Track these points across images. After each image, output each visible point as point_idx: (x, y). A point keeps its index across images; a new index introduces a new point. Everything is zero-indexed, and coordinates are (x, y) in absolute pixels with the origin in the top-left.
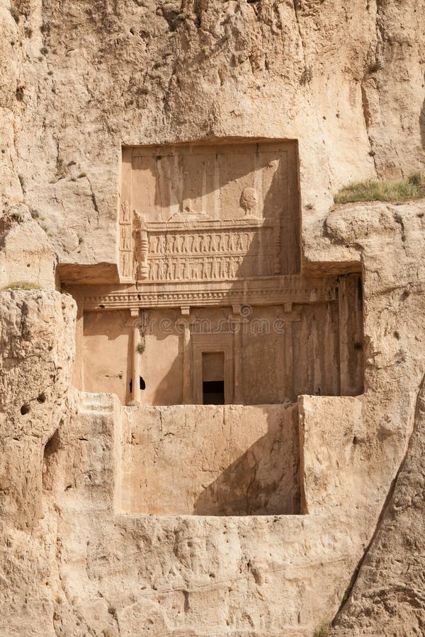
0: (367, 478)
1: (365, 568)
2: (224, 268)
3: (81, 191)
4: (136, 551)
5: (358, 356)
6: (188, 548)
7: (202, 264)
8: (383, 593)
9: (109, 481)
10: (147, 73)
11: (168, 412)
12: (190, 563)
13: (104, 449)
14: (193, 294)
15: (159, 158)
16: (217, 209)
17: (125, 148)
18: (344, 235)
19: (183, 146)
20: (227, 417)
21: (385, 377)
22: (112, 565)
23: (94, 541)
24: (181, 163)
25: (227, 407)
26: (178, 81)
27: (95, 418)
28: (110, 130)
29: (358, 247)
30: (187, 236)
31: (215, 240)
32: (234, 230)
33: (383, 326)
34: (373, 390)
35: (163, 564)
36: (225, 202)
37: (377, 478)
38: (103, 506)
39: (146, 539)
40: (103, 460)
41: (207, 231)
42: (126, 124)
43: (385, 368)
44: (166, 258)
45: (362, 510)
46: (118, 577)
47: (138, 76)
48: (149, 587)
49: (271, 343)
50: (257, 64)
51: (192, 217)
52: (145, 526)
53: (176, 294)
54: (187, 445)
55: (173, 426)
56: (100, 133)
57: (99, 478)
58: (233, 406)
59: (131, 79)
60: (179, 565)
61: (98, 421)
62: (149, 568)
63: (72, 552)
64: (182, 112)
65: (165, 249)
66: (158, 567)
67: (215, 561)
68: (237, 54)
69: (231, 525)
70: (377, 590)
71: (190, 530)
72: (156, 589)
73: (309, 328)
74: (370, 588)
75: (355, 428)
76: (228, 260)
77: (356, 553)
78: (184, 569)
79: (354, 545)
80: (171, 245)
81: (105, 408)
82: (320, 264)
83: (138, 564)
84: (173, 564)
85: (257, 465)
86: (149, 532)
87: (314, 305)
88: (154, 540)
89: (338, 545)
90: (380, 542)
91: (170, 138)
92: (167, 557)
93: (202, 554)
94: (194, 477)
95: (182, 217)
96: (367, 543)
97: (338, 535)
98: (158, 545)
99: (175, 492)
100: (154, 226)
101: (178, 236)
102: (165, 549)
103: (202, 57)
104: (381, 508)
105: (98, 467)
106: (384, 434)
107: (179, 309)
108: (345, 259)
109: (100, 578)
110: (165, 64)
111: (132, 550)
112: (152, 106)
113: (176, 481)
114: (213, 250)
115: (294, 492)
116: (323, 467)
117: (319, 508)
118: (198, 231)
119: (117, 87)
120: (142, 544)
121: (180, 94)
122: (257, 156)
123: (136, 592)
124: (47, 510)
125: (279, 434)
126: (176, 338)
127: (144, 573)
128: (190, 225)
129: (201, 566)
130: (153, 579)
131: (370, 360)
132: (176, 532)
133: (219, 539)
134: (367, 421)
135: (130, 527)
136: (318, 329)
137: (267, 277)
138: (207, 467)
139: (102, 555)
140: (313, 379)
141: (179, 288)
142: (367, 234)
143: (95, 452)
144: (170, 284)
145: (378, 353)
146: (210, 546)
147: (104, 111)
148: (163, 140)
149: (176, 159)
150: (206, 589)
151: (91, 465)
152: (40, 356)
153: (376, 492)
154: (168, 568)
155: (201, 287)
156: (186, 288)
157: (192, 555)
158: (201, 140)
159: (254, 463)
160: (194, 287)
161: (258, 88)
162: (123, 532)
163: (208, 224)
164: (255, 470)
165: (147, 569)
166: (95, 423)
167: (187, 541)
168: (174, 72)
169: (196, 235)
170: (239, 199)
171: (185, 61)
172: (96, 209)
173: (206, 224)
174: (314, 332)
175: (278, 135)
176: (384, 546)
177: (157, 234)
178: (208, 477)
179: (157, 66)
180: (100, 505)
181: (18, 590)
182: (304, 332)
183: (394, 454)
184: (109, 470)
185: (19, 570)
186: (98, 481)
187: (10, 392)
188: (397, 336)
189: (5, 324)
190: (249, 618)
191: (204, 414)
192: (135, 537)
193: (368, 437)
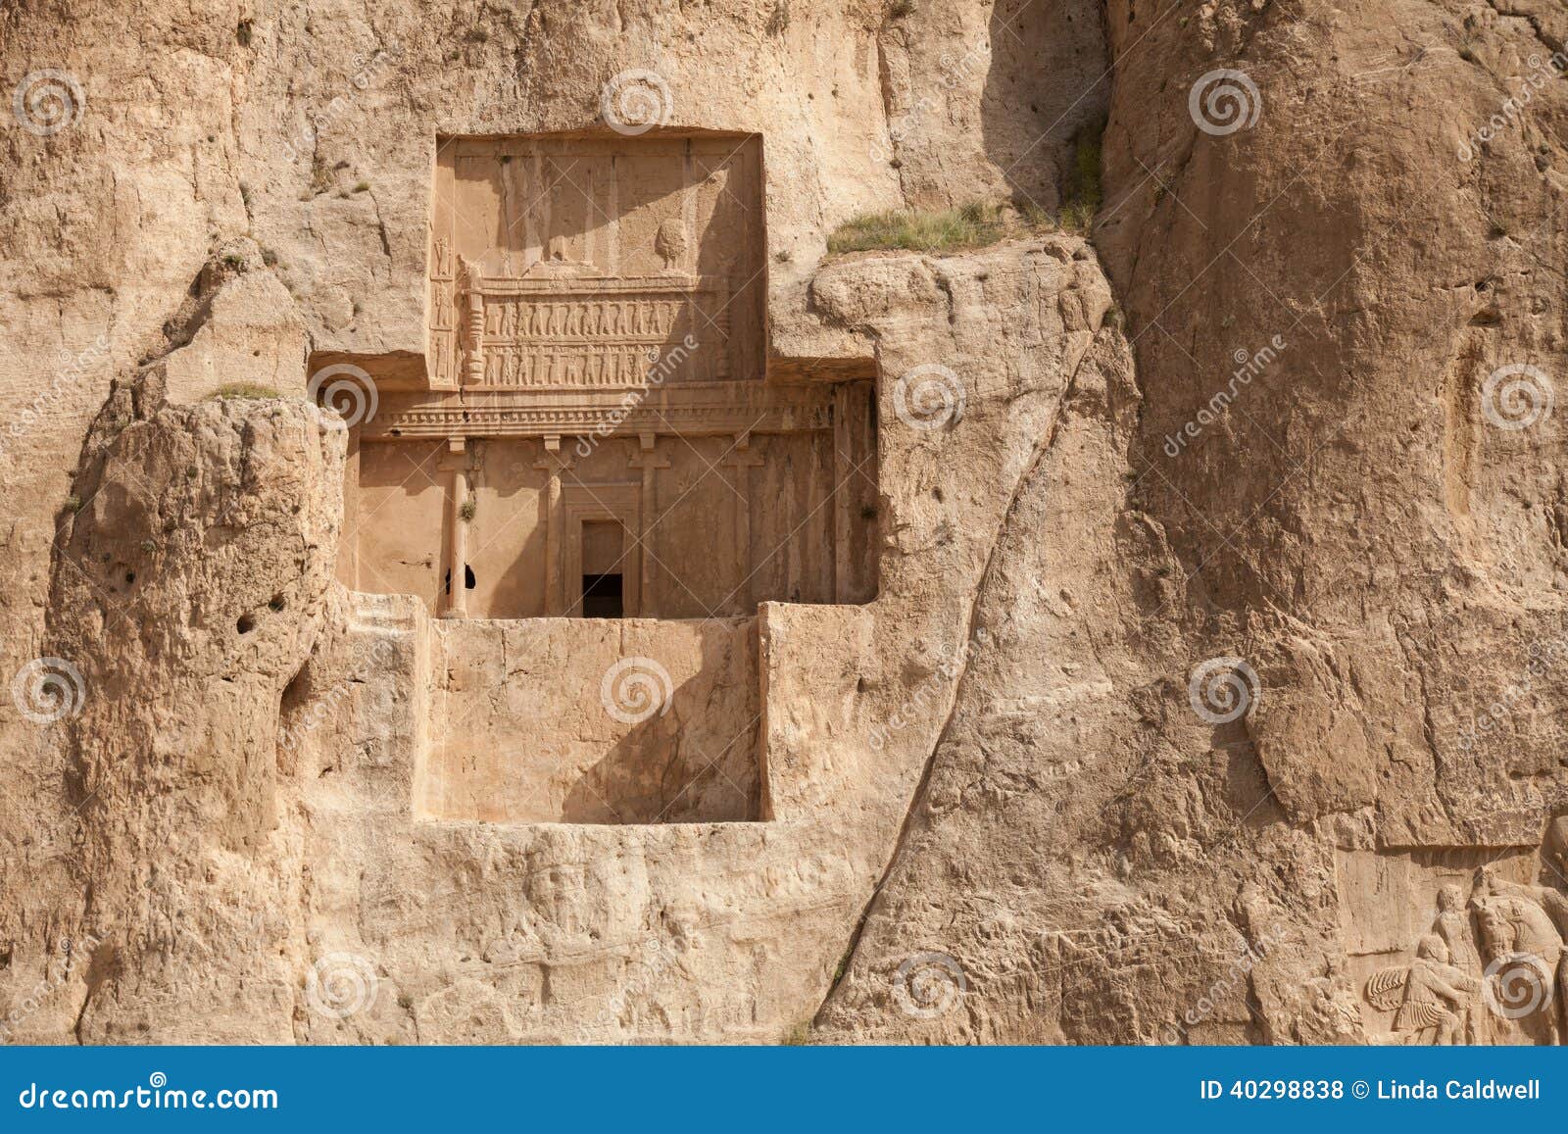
0: (882, 755)
1: (875, 919)
2: (626, 366)
3: (358, 217)
4: (453, 889)
5: (869, 530)
6: (550, 884)
7: (585, 358)
9: (403, 759)
11: (518, 632)
12: (553, 911)
13: (395, 700)
14: (566, 413)
15: (507, 159)
16: (613, 256)
17: (442, 139)
18: (845, 310)
19: (552, 140)
20: (626, 640)
21: (915, 570)
22: (407, 916)
23: (374, 869)
24: (548, 171)
25: (627, 621)
26: (543, 20)
27: (378, 639)
28: (415, 106)
29: (871, 332)
30: (556, 304)
31: (609, 312)
32: (644, 296)
33: (915, 477)
34: (895, 595)
35: (502, 914)
36: (628, 243)
37: (900, 754)
38: (392, 806)
39: (474, 868)
40: (392, 719)
41: (596, 297)
42: (445, 95)
43: (916, 553)
44: (518, 346)
45: (872, 813)
46: (418, 939)
47: (468, 7)
48: (475, 957)
49: (709, 506)
51: (567, 271)
52: (471, 843)
53: (535, 411)
54: (552, 692)
55: (525, 657)
56: (395, 111)
57: (385, 752)
58: (639, 621)
59: (455, 12)
60: (533, 916)
62: (477, 921)
63: (331, 891)
64: (550, 78)
65: (516, 328)
66: (494, 920)
67: (601, 908)
69: (633, 842)
70: (897, 959)
71: (556, 850)
72: (489, 962)
73: (780, 479)
74: (883, 955)
75: (862, 663)
76: (633, 350)
77: (860, 892)
78: (541, 924)
79: (855, 875)
80: (527, 320)
81: (398, 622)
82: (801, 363)
83: (456, 915)
84: (522, 914)
85: (681, 729)
86: (478, 855)
87: (789, 436)
88: (488, 869)
89: (827, 877)
90: (903, 872)
91: (528, 124)
92: (511, 902)
93: (577, 895)
94: (564, 752)
95: (547, 270)
96: (879, 873)
97: (828, 859)
98: (493, 877)
99: (527, 779)
100: (496, 284)
101: (539, 305)
102: (508, 886)
104: (907, 809)
105: (384, 732)
106: (913, 675)
107: (540, 439)
108: (848, 354)
109: (384, 941)
111: (445, 888)
112: (493, 63)
113: (530, 759)
114: (606, 331)
115: (749, 779)
116: (803, 733)
117: (793, 810)
118: (578, 297)
119: (428, 26)
120: (464, 879)
121: (546, 43)
122: (688, 162)
123: (452, 966)
124: (285, 812)
125: (722, 673)
126: (535, 494)
127: (467, 930)
128: (563, 285)
129: (574, 917)
130: (483, 942)
131: (890, 540)
132: (528, 855)
133: (610, 866)
134: (883, 650)
135: (442, 844)
136: (795, 481)
137: (703, 384)
138: (588, 734)
139: (389, 897)
140: (786, 572)
141: (541, 400)
142: (886, 309)
143: (378, 705)
144: (524, 392)
145: (905, 526)
146: (592, 880)
147: (403, 70)
148: (514, 127)
149: (539, 164)
150: (582, 960)
151: (370, 729)
152: (275, 524)
153: (896, 779)
154: (512, 922)
155: (583, 400)
156: (555, 400)
157: (559, 897)
158: (585, 130)
159: (676, 726)
160: (568, 400)
161: (691, 37)
162: (429, 854)
163: (596, 284)
164: (677, 738)
165: (473, 924)
167: (549, 870)
168: (535, 4)
169: (574, 304)
170: (652, 238)
172: (387, 251)
173: (592, 284)
174: (790, 486)
175: (727, 125)
176: (911, 878)
177: (500, 299)
178: (589, 752)
180: (385, 804)
181: (226, 964)
182: (770, 485)
183: (930, 709)
184: (403, 738)
185: (228, 926)
186: (383, 759)
187: (217, 591)
188: (938, 494)
189: (209, 461)
190: (662, 1013)
191: (584, 635)
192: (452, 862)
193: (885, 679)
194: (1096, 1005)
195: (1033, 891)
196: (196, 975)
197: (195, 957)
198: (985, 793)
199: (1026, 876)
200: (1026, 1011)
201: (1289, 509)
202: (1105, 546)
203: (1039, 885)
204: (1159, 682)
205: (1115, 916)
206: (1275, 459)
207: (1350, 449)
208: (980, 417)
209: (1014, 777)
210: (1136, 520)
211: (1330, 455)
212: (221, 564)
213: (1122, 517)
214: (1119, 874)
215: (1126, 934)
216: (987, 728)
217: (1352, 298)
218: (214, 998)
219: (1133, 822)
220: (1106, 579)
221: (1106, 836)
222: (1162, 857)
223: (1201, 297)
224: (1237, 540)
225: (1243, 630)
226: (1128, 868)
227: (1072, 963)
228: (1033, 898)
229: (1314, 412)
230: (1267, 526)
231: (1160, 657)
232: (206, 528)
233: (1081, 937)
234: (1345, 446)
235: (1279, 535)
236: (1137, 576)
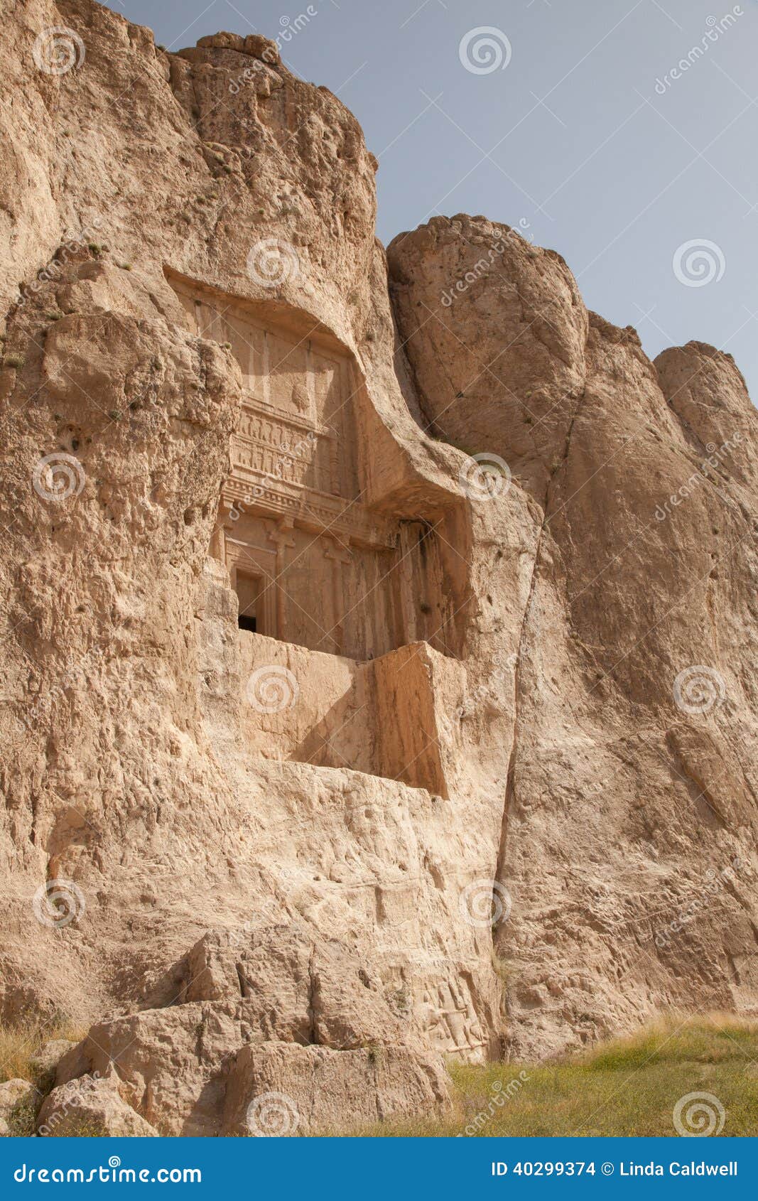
0: (479, 766)
1: (508, 882)
3: (135, 283)
4: (286, 816)
5: (426, 621)
6: (367, 820)
8: (554, 914)
9: (234, 695)
10: (188, 202)
12: (372, 844)
13: (224, 642)
16: (267, 392)
17: (167, 269)
18: (452, 464)
19: (231, 303)
20: (292, 660)
21: (485, 646)
22: (256, 836)
24: (224, 323)
25: (290, 646)
26: (226, 230)
27: (214, 587)
28: (145, 239)
31: (266, 427)
32: (288, 425)
33: (481, 584)
34: (475, 658)
35: (333, 842)
36: (276, 389)
37: (488, 765)
38: (229, 735)
39: (301, 797)
40: (223, 657)
41: (258, 413)
42: (167, 243)
43: (487, 634)
45: (487, 807)
47: (178, 199)
48: (323, 877)
49: (317, 582)
50: (315, 256)
52: (299, 776)
56: (131, 235)
57: (221, 686)
58: (299, 647)
59: (169, 199)
60: (357, 846)
61: (217, 594)
62: (315, 846)
64: (234, 264)
66: (327, 846)
67: (402, 845)
68: (300, 234)
70: (547, 910)
71: (368, 792)
72: (339, 881)
73: (358, 576)
74: (531, 909)
78: (365, 854)
79: (489, 849)
83: (295, 839)
84: (347, 843)
85: (328, 734)
86: (305, 786)
87: (372, 548)
88: (315, 801)
89: (479, 848)
90: (517, 851)
91: (222, 283)
92: (338, 833)
93: (387, 835)
94: (251, 737)
96: (498, 850)
97: (478, 837)
98: (319, 808)
102: (332, 817)
103: (258, 218)
104: (503, 805)
105: (219, 668)
106: (491, 714)
108: (454, 491)
110: (209, 205)
111: (280, 815)
112: (193, 237)
114: (264, 439)
116: (450, 740)
117: (456, 796)
118: (247, 409)
119: (150, 197)
120: (295, 807)
121: (230, 244)
122: (309, 355)
125: (352, 698)
127: (307, 853)
129: (387, 851)
130: (324, 865)
131: (473, 620)
132: (345, 793)
133: (397, 810)
136: (366, 580)
137: (326, 495)
140: (364, 641)
143: (211, 642)
145: (481, 615)
146: (390, 822)
147: (134, 213)
148: (215, 282)
149: (219, 317)
150: (400, 887)
151: (208, 663)
153: (494, 785)
154: (342, 850)
155: (251, 478)
157: (374, 832)
158: (263, 303)
160: (244, 475)
161: (319, 281)
162: (263, 782)
163: (261, 405)
165: (310, 848)
166: (213, 594)
167: (364, 808)
168: (220, 219)
170: (291, 392)
171: (235, 213)
173: (257, 404)
174: (363, 582)
175: (343, 339)
176: (524, 854)
178: (269, 741)
179: (200, 201)
180: (223, 731)
182: (353, 579)
183: (502, 741)
184: (234, 676)
186: (220, 691)
187: (176, 476)
188: (490, 600)
189: (171, 361)
190: (440, 941)
192: (284, 793)
193: (476, 715)
194: (678, 943)
195: (606, 866)
196: (186, 849)
197: (182, 829)
198: (555, 799)
199: (599, 856)
200: (639, 948)
201: (662, 651)
202: (562, 656)
203: (608, 862)
204: (622, 740)
205: (667, 883)
206: (650, 623)
207: (684, 624)
208: (508, 558)
209: (568, 790)
210: (578, 645)
211: (675, 625)
212: (182, 453)
213: (568, 642)
214: (652, 857)
215: (679, 894)
216: (542, 756)
217: (674, 544)
219: (652, 824)
220: (567, 676)
221: (637, 830)
222: (675, 846)
223: (591, 527)
224: (638, 664)
225: (656, 715)
226: (656, 852)
227: (655, 915)
228: (609, 871)
229: (664, 599)
230: (654, 658)
231: (612, 728)
232: (171, 417)
233: (652, 897)
234: (680, 621)
235: (660, 664)
236: (585, 677)
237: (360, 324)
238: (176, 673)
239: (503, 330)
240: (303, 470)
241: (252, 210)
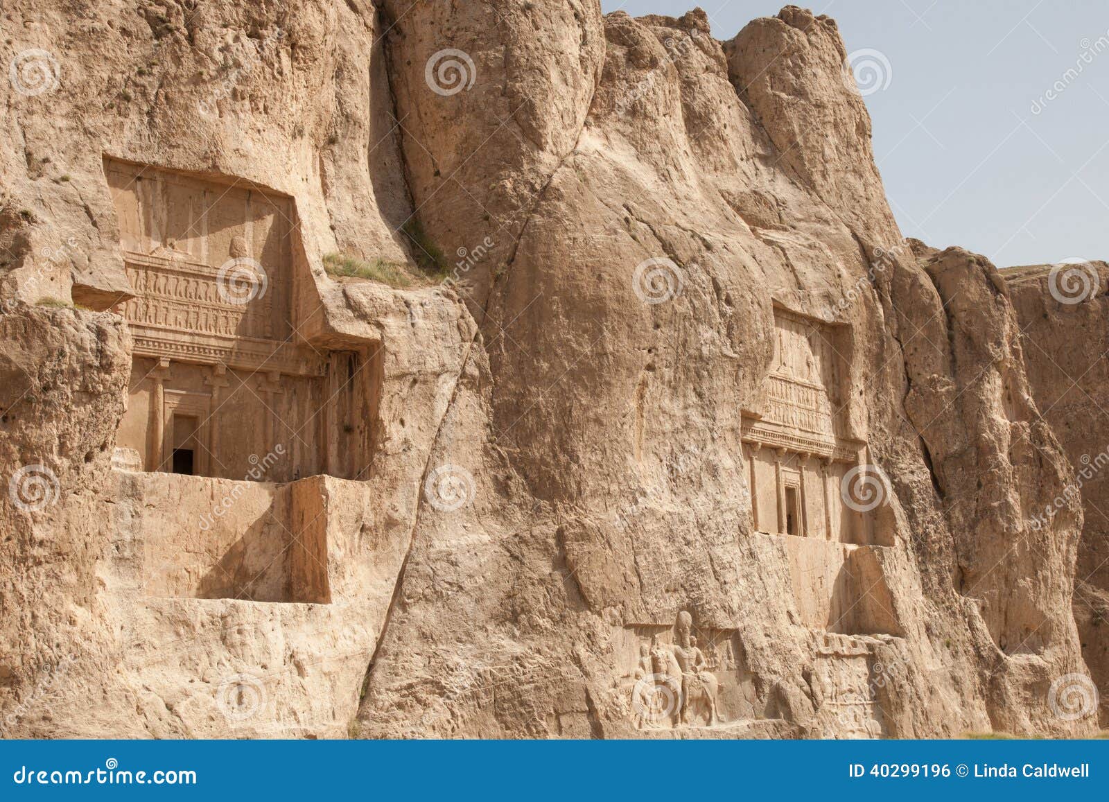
0: (374, 569)
1: (381, 661)
2: (211, 322)
3: (70, 198)
4: (174, 638)
5: (348, 439)
6: (238, 636)
7: (188, 312)
8: (410, 686)
9: (139, 555)
10: (129, 77)
11: (150, 480)
12: (240, 652)
13: (132, 516)
14: (176, 345)
15: (139, 179)
16: (204, 253)
17: (108, 160)
18: (368, 310)
19: (170, 173)
20: (215, 492)
21: (392, 465)
22: (149, 654)
23: (128, 627)
24: (165, 190)
25: (215, 480)
26: (167, 98)
27: (124, 476)
28: (86, 132)
29: (380, 326)
30: (170, 276)
33: (393, 411)
34: (381, 477)
35: (209, 654)
36: (213, 247)
37: (383, 568)
38: (133, 584)
39: (187, 624)
40: (132, 528)
41: (194, 275)
42: (106, 130)
43: (393, 455)
44: (146, 298)
45: (373, 602)
46: (157, 668)
47: (118, 77)
48: (197, 679)
49: (249, 414)
50: (256, 104)
51: (179, 256)
52: (186, 609)
53: (158, 342)
54: (169, 520)
55: (154, 497)
56: (73, 131)
57: (128, 550)
58: (222, 480)
59: (110, 79)
60: (228, 655)
61: (128, 481)
62: (194, 657)
64: (173, 134)
65: (146, 287)
66: (204, 656)
67: (266, 651)
68: (240, 88)
69: (277, 612)
70: (405, 683)
71: (241, 614)
72: (208, 682)
73: (290, 402)
74: (393, 681)
75: (365, 515)
76: (215, 312)
77: (371, 647)
78: (233, 660)
79: (368, 636)
80: (152, 284)
81: (131, 466)
82: (344, 335)
83: (180, 654)
84: (220, 653)
85: (245, 548)
86: (192, 618)
87: (301, 378)
88: (198, 626)
89: (357, 637)
90: (394, 636)
91: (160, 159)
92: (214, 646)
93: (253, 643)
94: (176, 559)
95: (165, 253)
96: (379, 635)
97: (357, 627)
98: (201, 631)
99: (154, 575)
100: (134, 257)
101: (160, 274)
102: (211, 636)
103: (197, 79)
104: (390, 601)
105: (127, 537)
106: (390, 524)
107: (155, 360)
108: (368, 336)
109: (138, 669)
110: (150, 74)
111: (170, 637)
112: (134, 116)
114: (200, 298)
115: (283, 581)
116: (342, 553)
117: (339, 599)
118: (184, 274)
119: (92, 83)
120: (182, 631)
121: (169, 113)
122: (248, 204)
123: (188, 686)
126: (147, 395)
127: (188, 664)
128: (176, 265)
129: (252, 656)
130: (200, 671)
131: (381, 445)
132: (223, 618)
133: (266, 626)
134: (374, 509)
135: (167, 610)
136: (298, 404)
137: (257, 340)
138: (191, 548)
139: (137, 642)
140: (292, 459)
141: (162, 335)
142: (386, 314)
143: (123, 518)
144: (152, 328)
145: (389, 438)
146: (259, 634)
147: (76, 106)
148: (153, 160)
149: (159, 187)
151: (119, 534)
152: (113, 395)
153: (384, 583)
154: (215, 658)
155: (187, 338)
156: (171, 336)
157: (243, 644)
158: (199, 173)
159: (242, 546)
160: (179, 337)
161: (259, 131)
162: (158, 615)
163: (196, 268)
164: (243, 554)
165: (190, 659)
166: (124, 483)
167: (237, 628)
168: (161, 86)
169: (181, 278)
170: (228, 246)
171: (176, 78)
172: (94, 224)
173: (194, 267)
174: (295, 408)
175: (280, 189)
176: (400, 639)
177: (137, 267)
179: (141, 73)
180: (129, 583)
181: (92, 679)
182: (284, 406)
183: (399, 544)
184: (139, 541)
185: (89, 654)
186: (127, 554)
187: (78, 434)
188: (402, 422)
189: (73, 347)
190: (295, 714)
191: (190, 486)
192: (174, 621)
193: (375, 526)
194: (514, 705)
195: (469, 646)
196: (75, 685)
197: (73, 674)
198: (436, 592)
199: (464, 638)
200: (478, 710)
201: (573, 451)
202: (478, 460)
203: (472, 643)
204: (516, 535)
205: (517, 659)
206: (566, 425)
207: (601, 424)
208: (425, 382)
209: (450, 584)
210: (493, 449)
211: (591, 425)
212: (82, 417)
213: (485, 447)
214: (514, 637)
215: (525, 668)
216: (433, 556)
217: (603, 348)
218: (90, 700)
219: (519, 610)
220: (478, 479)
221: (504, 616)
222: (535, 627)
223: (524, 334)
224: (547, 465)
225: (554, 511)
226: (517, 633)
227: (499, 684)
228: (470, 650)
229: (584, 402)
230: (563, 458)
231: (511, 523)
232: (73, 392)
233: (501, 670)
234: (598, 421)
235: (569, 464)
236: (495, 479)
237: (321, 131)
238: (77, 569)
239: (483, 106)
240: (237, 319)
241: (193, 70)
